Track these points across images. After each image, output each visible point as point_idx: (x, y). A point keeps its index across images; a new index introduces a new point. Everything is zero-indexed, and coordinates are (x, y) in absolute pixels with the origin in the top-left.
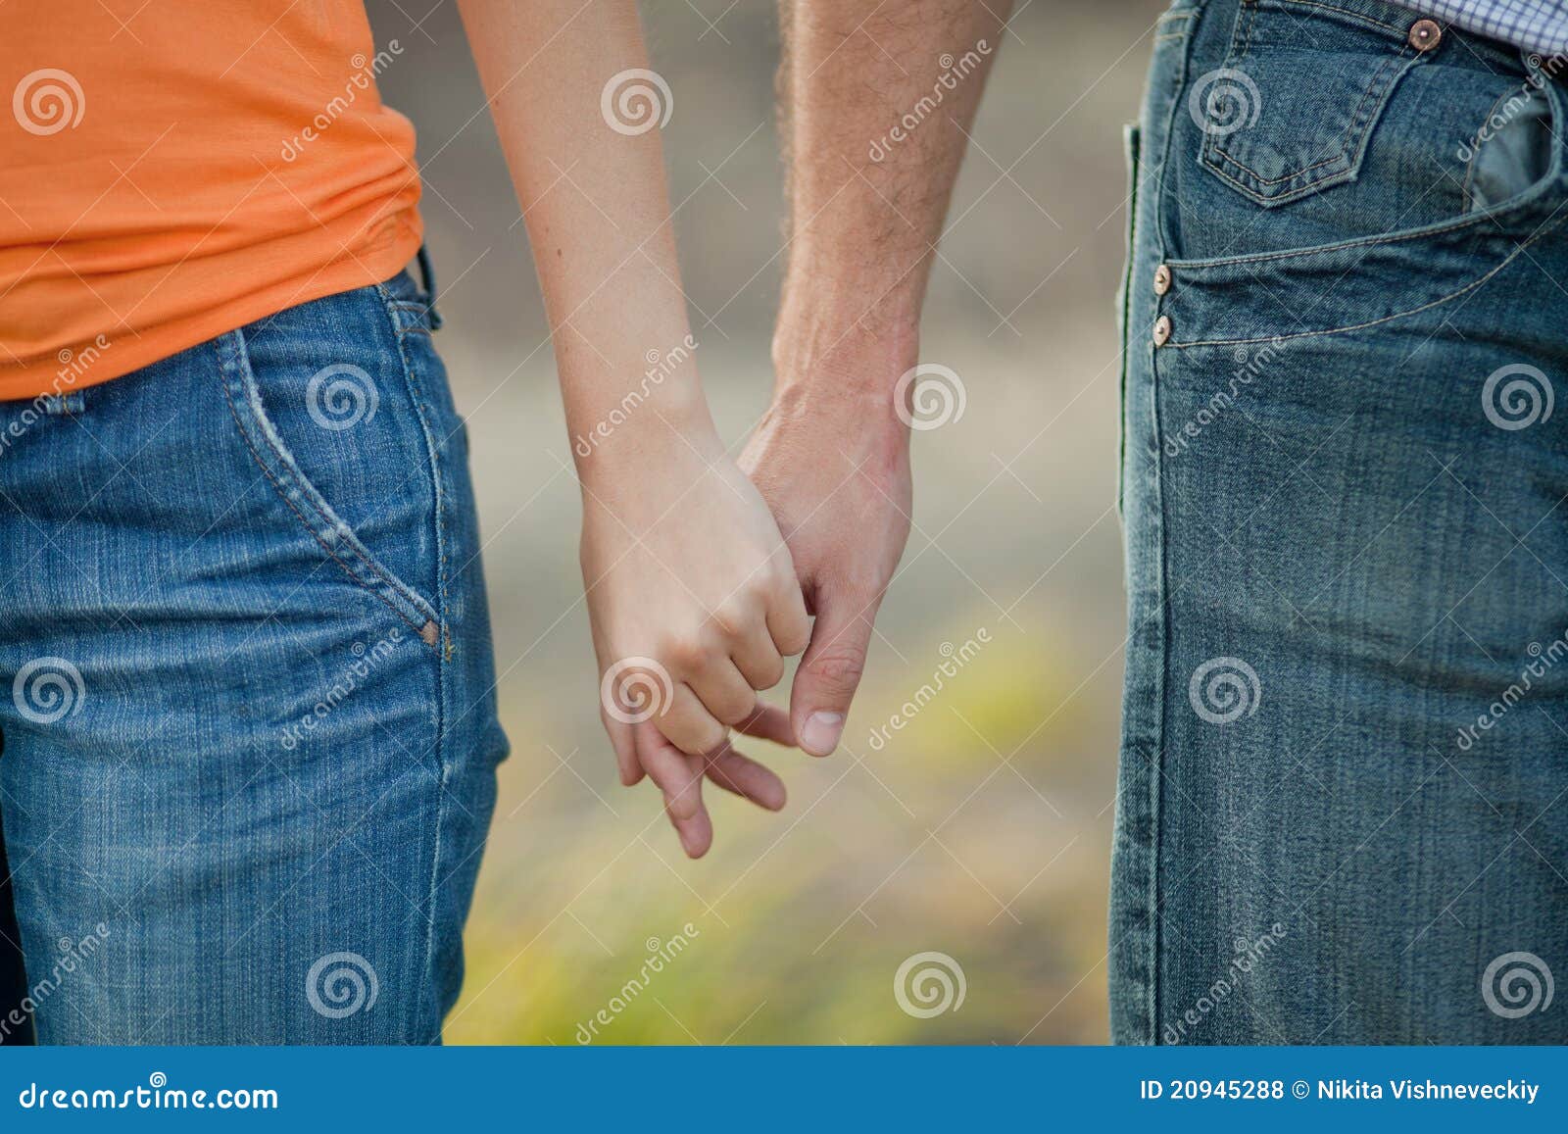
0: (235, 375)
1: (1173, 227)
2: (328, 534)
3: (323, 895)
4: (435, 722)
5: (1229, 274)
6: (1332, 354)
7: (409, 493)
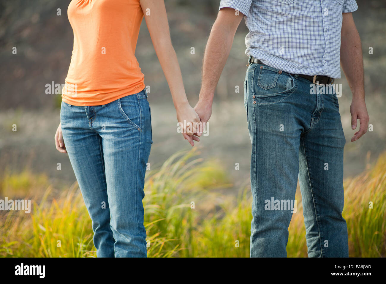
0: (119, 103)
1: (255, 91)
2: (127, 119)
3: (127, 155)
4: (139, 138)
5: (262, 97)
6: (274, 105)
7: (137, 115)
